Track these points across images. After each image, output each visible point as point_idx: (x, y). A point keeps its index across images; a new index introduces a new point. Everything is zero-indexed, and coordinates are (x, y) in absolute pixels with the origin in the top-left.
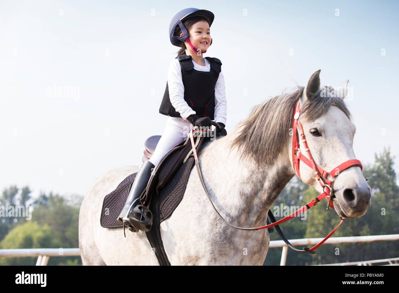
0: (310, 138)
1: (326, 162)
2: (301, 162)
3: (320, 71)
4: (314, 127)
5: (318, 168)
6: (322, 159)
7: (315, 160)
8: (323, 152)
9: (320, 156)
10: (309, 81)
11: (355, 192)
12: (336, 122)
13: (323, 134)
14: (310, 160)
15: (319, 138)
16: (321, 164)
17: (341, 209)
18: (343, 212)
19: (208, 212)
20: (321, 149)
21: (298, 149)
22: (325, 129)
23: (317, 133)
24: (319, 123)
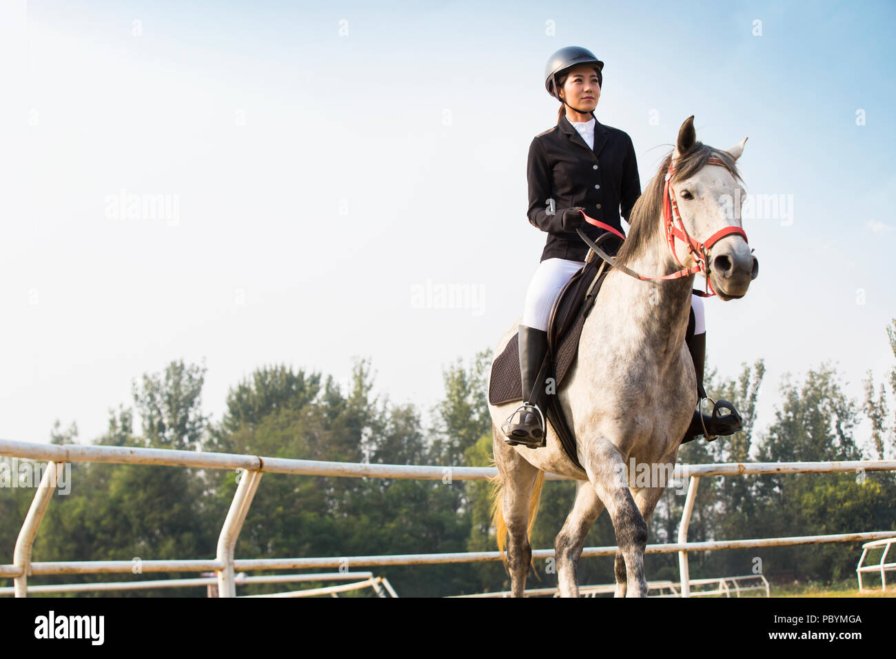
0: (681, 203)
1: (700, 232)
2: (676, 238)
3: (693, 117)
4: (684, 188)
5: (691, 240)
6: (694, 228)
7: (687, 230)
8: (697, 219)
9: (693, 224)
10: (680, 131)
11: (731, 260)
12: (714, 182)
13: (695, 195)
14: (681, 230)
15: (692, 202)
16: (694, 234)
17: (718, 284)
18: (721, 289)
19: (605, 353)
20: (694, 215)
21: (672, 223)
22: (699, 189)
23: (688, 196)
24: (690, 184)
